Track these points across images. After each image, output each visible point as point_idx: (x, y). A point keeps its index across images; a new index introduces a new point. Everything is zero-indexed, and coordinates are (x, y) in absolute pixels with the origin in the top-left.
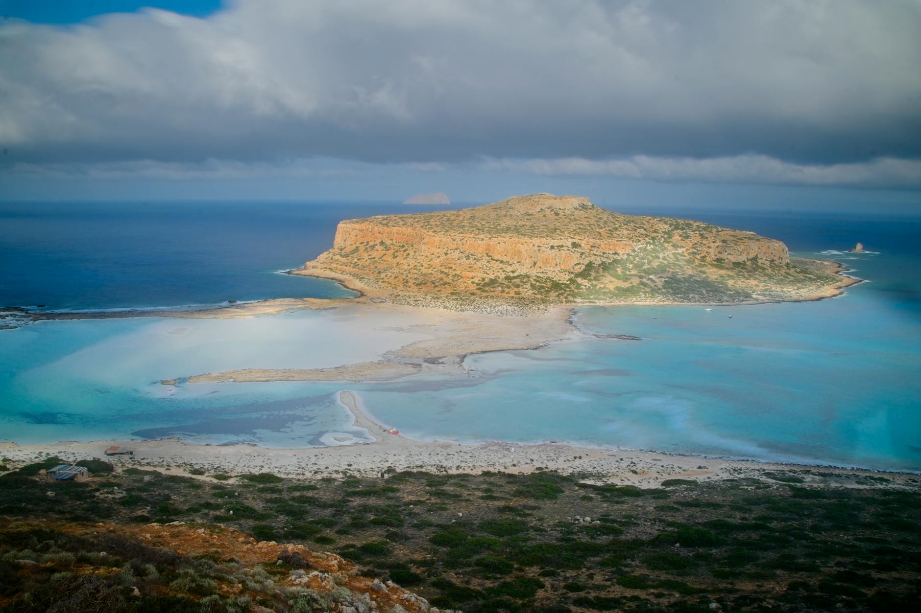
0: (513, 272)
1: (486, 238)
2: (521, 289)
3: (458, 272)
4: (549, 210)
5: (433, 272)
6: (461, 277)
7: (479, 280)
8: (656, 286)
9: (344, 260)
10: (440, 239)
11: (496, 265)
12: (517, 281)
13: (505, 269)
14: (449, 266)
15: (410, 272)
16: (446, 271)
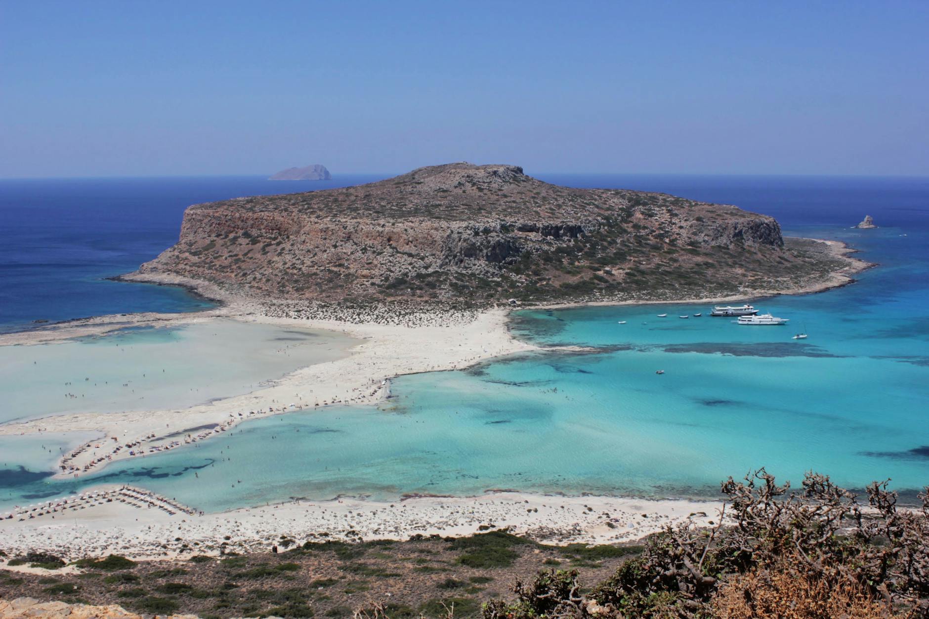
0: (426, 268)
1: (387, 224)
2: (437, 291)
3: (352, 271)
4: (470, 185)
5: (318, 272)
6: (357, 277)
7: (382, 281)
8: (614, 279)
9: (195, 259)
11: (403, 260)
12: (430, 279)
13: (415, 264)
14: (340, 262)
15: (287, 273)
16: (336, 269)
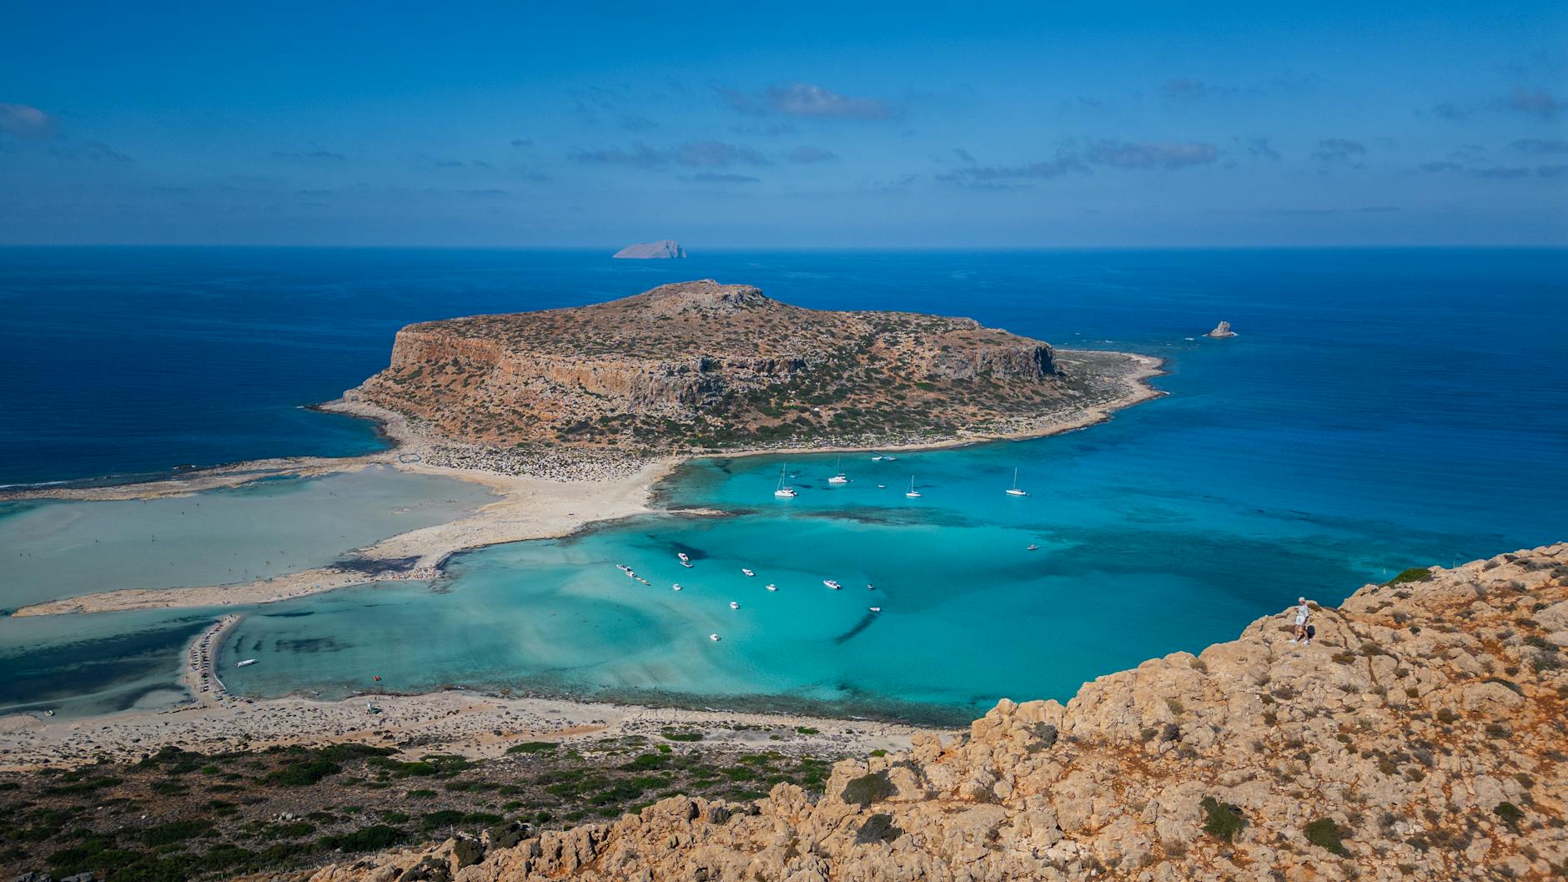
0: (613, 410)
1: (578, 362)
2: (618, 436)
3: (536, 412)
4: (696, 311)
5: (503, 412)
6: (539, 420)
7: (562, 424)
8: (819, 423)
9: (398, 388)
10: (518, 362)
11: (590, 401)
12: (615, 423)
13: (601, 406)
14: (527, 402)
15: (473, 412)
16: (520, 410)
